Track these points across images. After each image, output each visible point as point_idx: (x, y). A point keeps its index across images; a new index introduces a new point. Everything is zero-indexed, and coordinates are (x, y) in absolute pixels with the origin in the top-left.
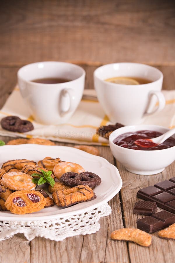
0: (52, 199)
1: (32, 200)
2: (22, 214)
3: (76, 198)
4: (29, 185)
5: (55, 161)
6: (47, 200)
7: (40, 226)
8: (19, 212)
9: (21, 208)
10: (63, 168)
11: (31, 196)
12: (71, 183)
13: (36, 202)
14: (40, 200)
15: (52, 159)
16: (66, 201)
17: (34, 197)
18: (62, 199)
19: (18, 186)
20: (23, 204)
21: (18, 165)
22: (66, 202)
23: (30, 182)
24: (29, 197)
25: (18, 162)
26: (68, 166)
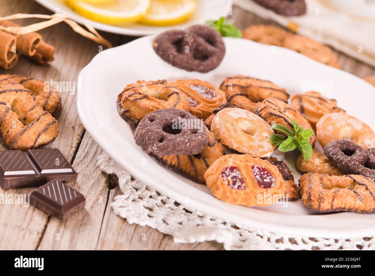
0: (298, 186)
1: (259, 182)
2: (231, 203)
3: (345, 201)
4: (262, 147)
5: (327, 105)
6: (287, 187)
7: (258, 235)
8: (227, 198)
9: (234, 191)
10: (338, 125)
11: (260, 172)
12: (342, 164)
13: (265, 187)
14: (273, 185)
15: (321, 99)
16: (323, 202)
17: (264, 174)
18: (317, 196)
19: (241, 143)
20: (240, 184)
21: (254, 91)
22: (321, 204)
23: (266, 141)
24: (255, 174)
25: (256, 84)
26: (348, 125)
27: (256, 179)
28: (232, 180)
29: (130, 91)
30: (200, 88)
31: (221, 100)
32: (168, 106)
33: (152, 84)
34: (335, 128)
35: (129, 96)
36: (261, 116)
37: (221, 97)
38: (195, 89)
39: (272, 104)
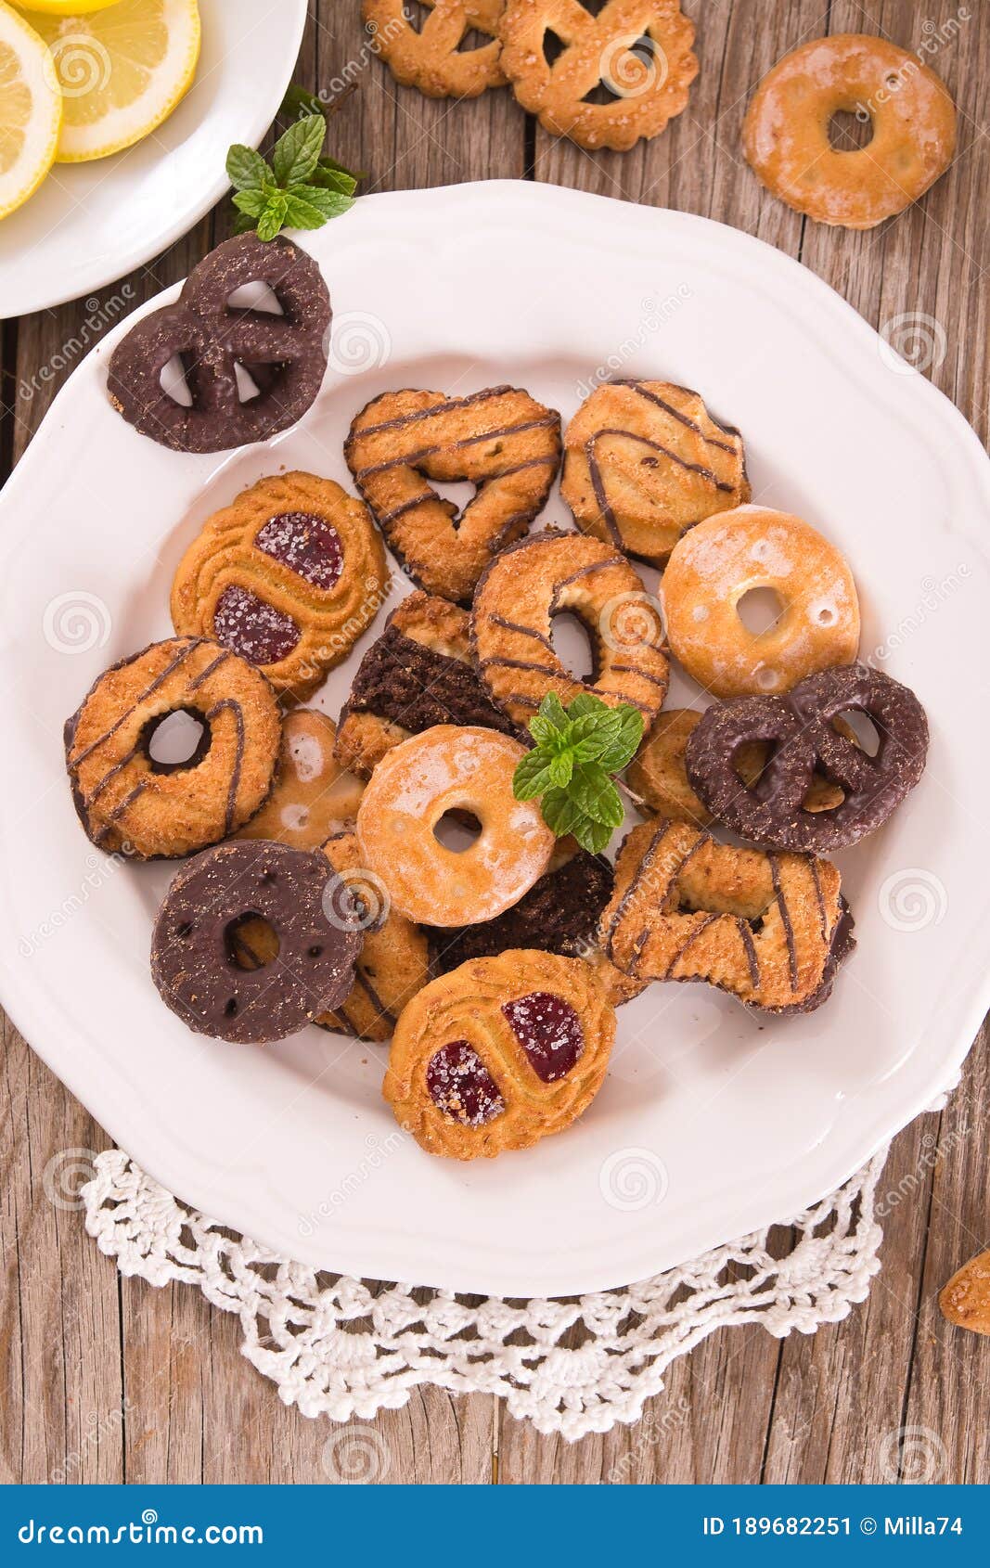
1: (538, 1064)
9: (476, 1136)
10: (722, 593)
11: (534, 1015)
13: (560, 1075)
14: (580, 1050)
20: (487, 1101)
23: (526, 851)
24: (522, 1035)
25: (448, 439)
26: (751, 572)
27: (531, 1053)
28: (463, 1095)
29: (94, 761)
30: (290, 527)
31: (361, 571)
32: (218, 800)
33: (149, 693)
34: (715, 609)
35: (99, 794)
36: (489, 686)
37: (360, 560)
38: (273, 542)
39: (514, 628)
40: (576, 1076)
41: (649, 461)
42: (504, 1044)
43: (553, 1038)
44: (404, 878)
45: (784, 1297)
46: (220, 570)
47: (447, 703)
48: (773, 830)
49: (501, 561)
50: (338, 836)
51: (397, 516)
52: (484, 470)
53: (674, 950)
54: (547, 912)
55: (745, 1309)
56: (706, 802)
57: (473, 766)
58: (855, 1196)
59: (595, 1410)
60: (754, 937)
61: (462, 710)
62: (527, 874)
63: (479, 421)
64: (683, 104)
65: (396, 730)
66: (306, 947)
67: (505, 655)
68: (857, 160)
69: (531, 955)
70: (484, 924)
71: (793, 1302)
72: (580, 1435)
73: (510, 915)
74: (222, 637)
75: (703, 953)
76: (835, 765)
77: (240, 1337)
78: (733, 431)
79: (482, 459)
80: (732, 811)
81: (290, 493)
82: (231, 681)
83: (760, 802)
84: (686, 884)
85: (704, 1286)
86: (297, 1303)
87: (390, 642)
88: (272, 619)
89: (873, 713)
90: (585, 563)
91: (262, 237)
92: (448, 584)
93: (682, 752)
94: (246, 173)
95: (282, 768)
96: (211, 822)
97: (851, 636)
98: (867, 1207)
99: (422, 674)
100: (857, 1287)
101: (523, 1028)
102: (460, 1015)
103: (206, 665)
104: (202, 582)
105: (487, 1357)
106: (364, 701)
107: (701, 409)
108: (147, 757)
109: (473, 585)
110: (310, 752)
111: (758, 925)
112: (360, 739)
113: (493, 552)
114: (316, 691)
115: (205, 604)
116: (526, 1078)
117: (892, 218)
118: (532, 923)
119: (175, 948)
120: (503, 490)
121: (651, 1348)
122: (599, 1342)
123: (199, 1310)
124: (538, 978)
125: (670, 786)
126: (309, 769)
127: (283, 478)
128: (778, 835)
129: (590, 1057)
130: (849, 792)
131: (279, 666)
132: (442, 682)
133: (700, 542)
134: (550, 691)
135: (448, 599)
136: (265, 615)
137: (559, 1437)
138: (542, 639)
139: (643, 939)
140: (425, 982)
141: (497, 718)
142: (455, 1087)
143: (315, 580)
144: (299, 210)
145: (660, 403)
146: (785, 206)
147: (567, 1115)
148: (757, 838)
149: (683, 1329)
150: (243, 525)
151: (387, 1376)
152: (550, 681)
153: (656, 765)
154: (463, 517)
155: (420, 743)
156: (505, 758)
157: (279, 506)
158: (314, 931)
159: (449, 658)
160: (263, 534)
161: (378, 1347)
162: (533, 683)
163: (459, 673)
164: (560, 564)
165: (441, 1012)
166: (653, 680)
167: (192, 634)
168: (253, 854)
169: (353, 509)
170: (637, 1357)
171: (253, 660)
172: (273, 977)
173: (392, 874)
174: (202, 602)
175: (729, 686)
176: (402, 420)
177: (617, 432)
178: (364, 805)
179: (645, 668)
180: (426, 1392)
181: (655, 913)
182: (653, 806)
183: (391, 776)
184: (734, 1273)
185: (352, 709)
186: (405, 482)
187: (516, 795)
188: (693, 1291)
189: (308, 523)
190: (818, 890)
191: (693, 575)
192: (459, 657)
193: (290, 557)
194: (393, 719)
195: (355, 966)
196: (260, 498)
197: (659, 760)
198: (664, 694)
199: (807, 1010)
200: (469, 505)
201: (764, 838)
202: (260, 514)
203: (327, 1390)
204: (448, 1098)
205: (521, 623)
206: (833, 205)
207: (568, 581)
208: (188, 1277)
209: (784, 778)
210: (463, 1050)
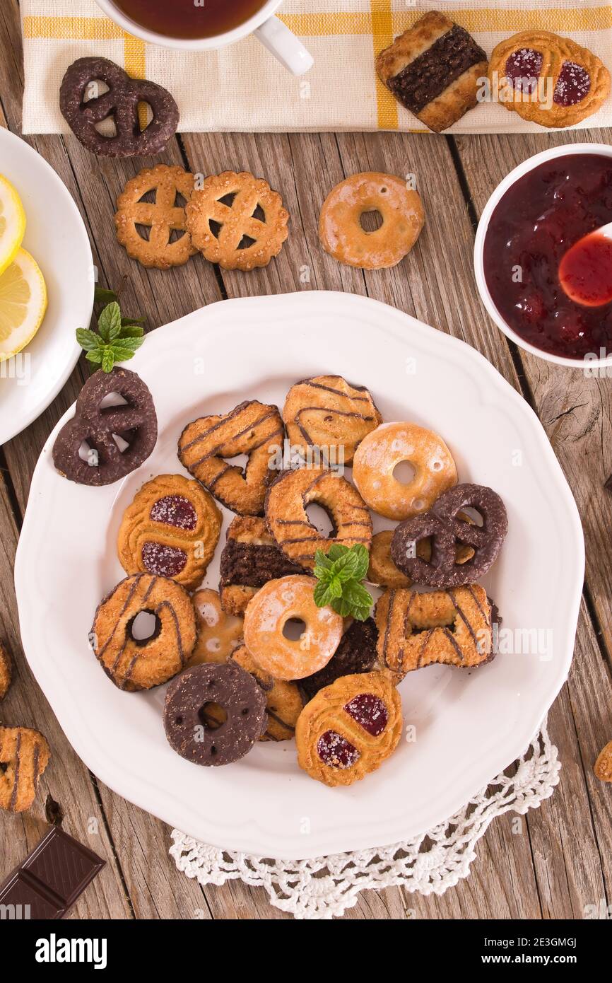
9: (351, 773)
10: (384, 472)
14: (387, 716)
17: (367, 706)
20: (350, 755)
23: (330, 630)
24: (357, 718)
25: (227, 438)
26: (395, 457)
27: (364, 725)
28: (338, 756)
29: (109, 652)
30: (165, 505)
31: (206, 515)
32: (174, 652)
33: (124, 611)
34: (383, 481)
35: (116, 667)
36: (287, 554)
37: (204, 511)
38: (159, 515)
39: (289, 523)
40: (389, 728)
41: (329, 418)
42: (351, 725)
43: (372, 714)
44: (277, 663)
45: (520, 794)
46: (137, 537)
47: (269, 569)
48: (446, 580)
49: (272, 490)
50: (237, 649)
51: (215, 483)
52: (249, 446)
53: (417, 655)
54: (350, 653)
55: (504, 806)
56: (409, 575)
57: (292, 598)
58: (538, 735)
59: (447, 876)
60: (453, 635)
61: (277, 570)
62: (334, 640)
63: (239, 424)
64: (286, 235)
65: (248, 589)
66: (240, 711)
67: (290, 538)
68: (379, 235)
69: (349, 678)
70: (322, 670)
71: (525, 795)
72: (444, 891)
73: (333, 661)
74: (150, 569)
75: (432, 651)
76: (465, 538)
77: (268, 897)
78: (362, 389)
79: (247, 442)
80: (423, 577)
81: (159, 489)
82: (162, 591)
83: (435, 568)
84: (412, 619)
85: (481, 802)
86: (290, 872)
87: (232, 547)
88: (171, 552)
89: (475, 506)
90: (313, 478)
91: (106, 371)
92: (250, 508)
93: (389, 553)
94: (88, 341)
95: (200, 624)
96: (174, 663)
97: (452, 471)
98: (546, 739)
99: (252, 558)
100: (553, 778)
101: (357, 714)
102: (324, 718)
103: (147, 587)
104: (132, 546)
105: (388, 868)
106: (229, 581)
107: (345, 384)
108: (133, 640)
109: (262, 504)
110: (210, 611)
111: (452, 627)
112: (233, 598)
113: (267, 486)
114: (203, 579)
115: (136, 555)
116: (366, 738)
117: (405, 257)
118: (344, 661)
119: (177, 731)
120: (262, 453)
121: (465, 839)
122: (439, 844)
123: (244, 890)
124: (356, 689)
125: (388, 572)
126: (212, 620)
127: (154, 482)
128: (449, 581)
129: (393, 717)
130: (476, 549)
131: (181, 575)
132: (264, 559)
133: (366, 451)
134: (317, 548)
135: (253, 515)
136: (167, 552)
137: (435, 895)
138: (305, 524)
139: (401, 655)
140: (302, 706)
141: (296, 568)
142: (333, 753)
143: (186, 527)
144: (119, 352)
145: (324, 388)
146: (351, 267)
147: (391, 748)
148: (439, 586)
149: (477, 825)
150: (142, 511)
151: (343, 893)
152: (315, 543)
153: (378, 563)
154: (246, 472)
155: (263, 594)
156: (306, 588)
157: (156, 497)
158: (241, 703)
159: (263, 546)
160: (153, 513)
161: (335, 880)
162: (307, 547)
163: (270, 551)
164: (301, 483)
165: (315, 721)
166: (364, 525)
167: (135, 573)
168: (200, 674)
169: (192, 486)
170: (459, 845)
171: (168, 576)
172: (228, 729)
173: (270, 663)
174: (134, 555)
175: (401, 514)
176: (202, 436)
177: (308, 409)
178: (246, 633)
179: (358, 520)
180: (364, 894)
181: (402, 640)
182: (384, 584)
183: (254, 615)
184: (492, 790)
185: (222, 586)
186: (213, 465)
187: (317, 604)
188: (476, 806)
189: (173, 500)
190: (476, 601)
191: (368, 468)
192: (268, 543)
193: (169, 520)
194: (246, 584)
195: (267, 710)
196: (146, 495)
197: (379, 560)
198: (372, 529)
199: (490, 661)
200: (247, 465)
201: (443, 585)
202: (149, 503)
203: (317, 909)
204: (332, 760)
205: (292, 519)
206: (375, 261)
207: (308, 490)
208: (233, 876)
209: (443, 553)
210: (331, 735)
